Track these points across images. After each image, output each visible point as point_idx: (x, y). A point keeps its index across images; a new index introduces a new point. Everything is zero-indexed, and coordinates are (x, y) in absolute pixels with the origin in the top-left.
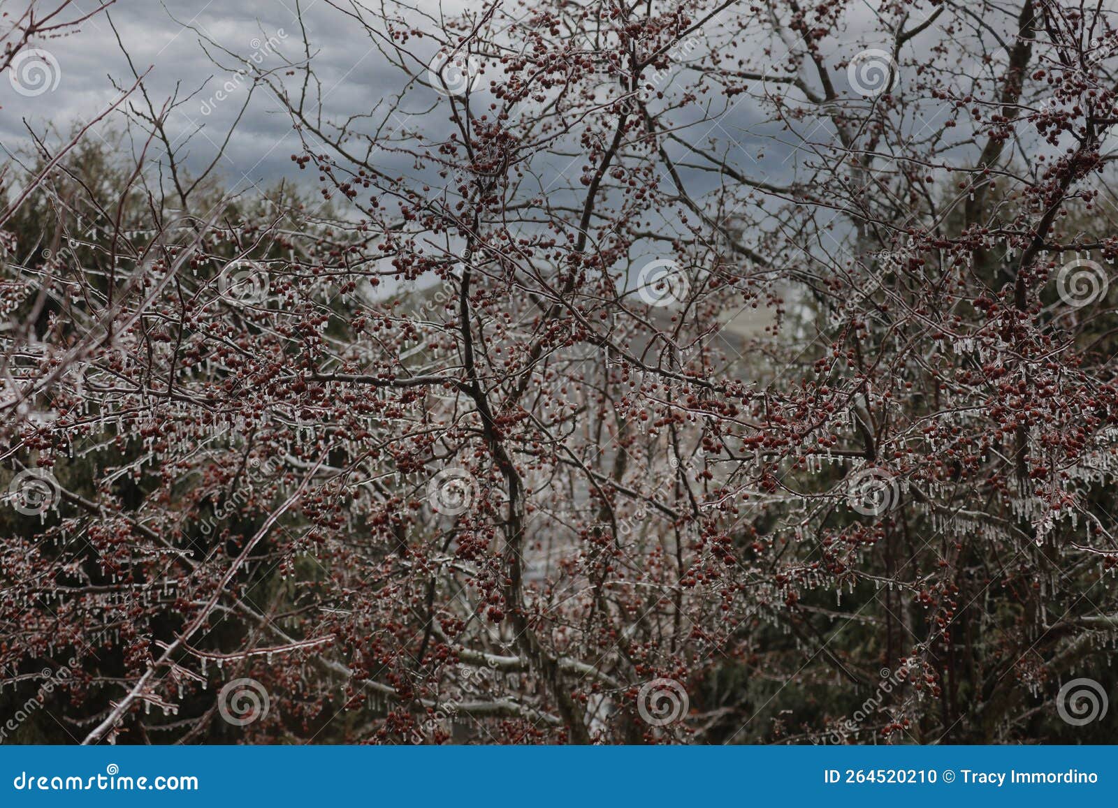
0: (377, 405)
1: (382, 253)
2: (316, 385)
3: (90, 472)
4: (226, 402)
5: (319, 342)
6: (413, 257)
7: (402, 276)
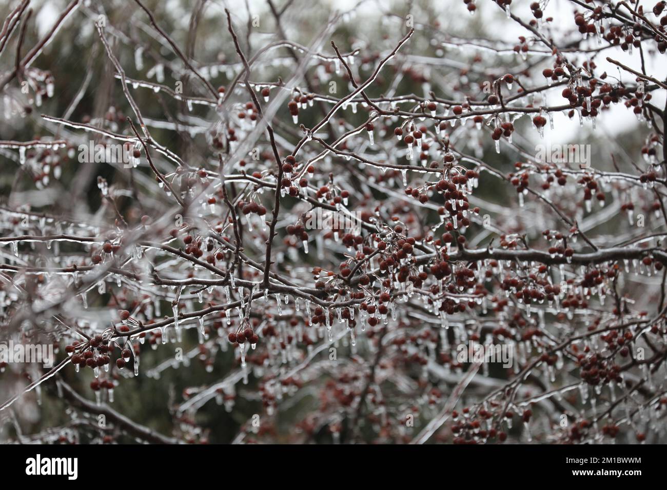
0: (548, 290)
1: (550, 81)
2: (463, 265)
3: (166, 397)
4: (343, 293)
5: (465, 207)
6: (594, 84)
7: (577, 112)
